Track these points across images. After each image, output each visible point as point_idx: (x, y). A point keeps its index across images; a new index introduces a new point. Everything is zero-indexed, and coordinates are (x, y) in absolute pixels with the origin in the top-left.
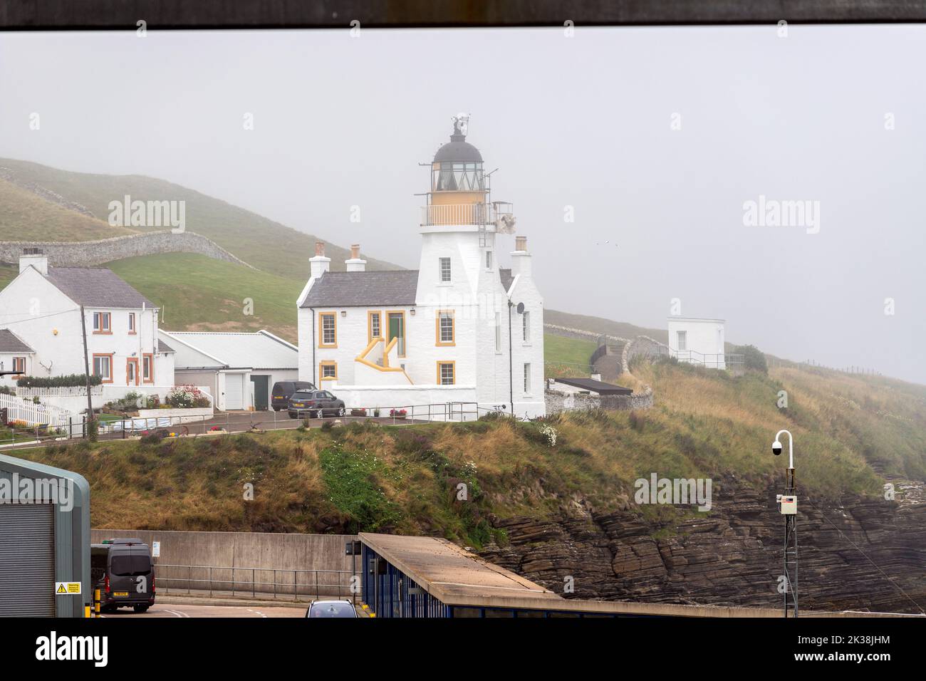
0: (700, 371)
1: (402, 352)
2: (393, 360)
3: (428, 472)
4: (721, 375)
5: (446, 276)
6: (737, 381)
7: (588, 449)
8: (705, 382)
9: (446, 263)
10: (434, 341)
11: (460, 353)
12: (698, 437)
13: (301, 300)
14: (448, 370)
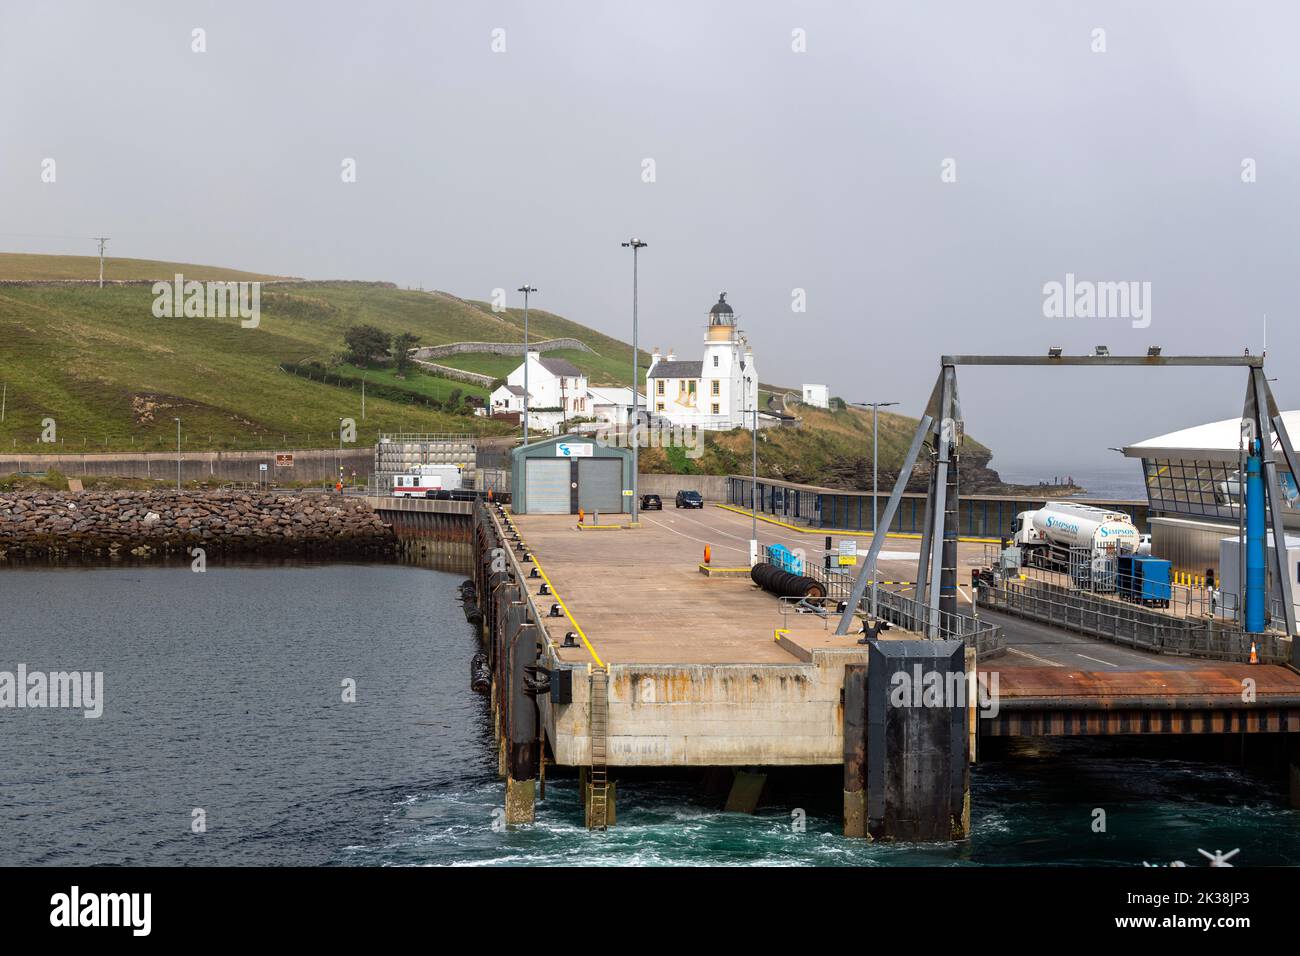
0: (819, 409)
1: (695, 399)
2: (692, 403)
3: (713, 453)
4: (828, 411)
5: (716, 364)
6: (835, 414)
7: (780, 444)
8: (822, 415)
9: (716, 358)
10: (709, 394)
11: (723, 399)
12: (827, 440)
13: (648, 374)
14: (716, 407)
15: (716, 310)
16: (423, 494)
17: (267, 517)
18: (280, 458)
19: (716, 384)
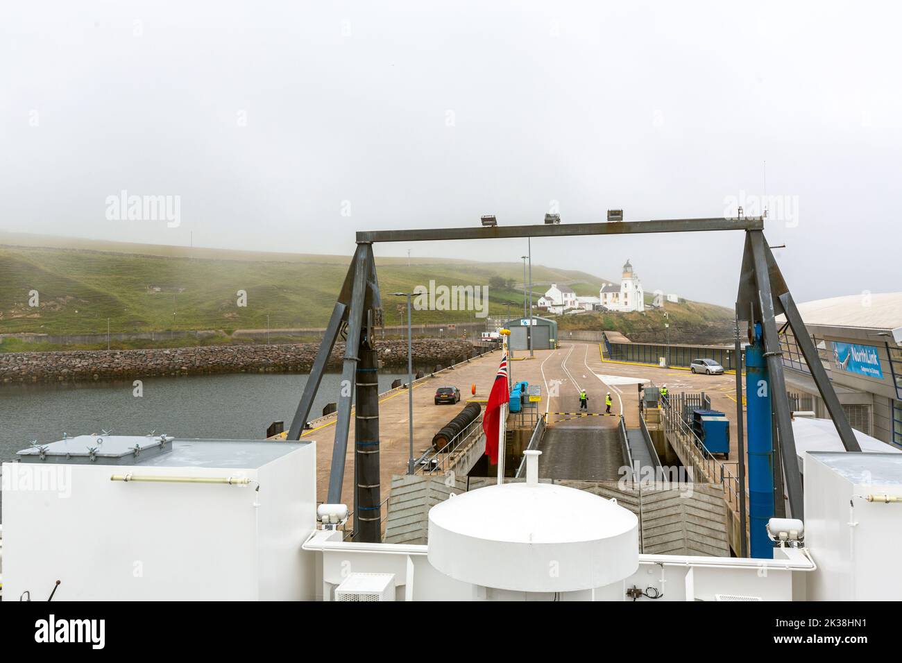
0: (673, 303)
2: (617, 301)
4: (677, 304)
5: (626, 286)
6: (680, 304)
7: (651, 316)
8: (673, 305)
9: (626, 284)
10: (624, 298)
11: (628, 299)
12: (672, 314)
13: (601, 291)
14: (626, 303)
15: (625, 266)
16: (490, 340)
17: (432, 350)
18: (450, 326)
19: (626, 295)
